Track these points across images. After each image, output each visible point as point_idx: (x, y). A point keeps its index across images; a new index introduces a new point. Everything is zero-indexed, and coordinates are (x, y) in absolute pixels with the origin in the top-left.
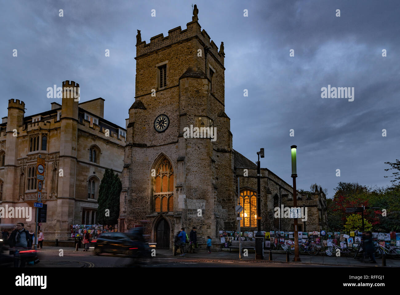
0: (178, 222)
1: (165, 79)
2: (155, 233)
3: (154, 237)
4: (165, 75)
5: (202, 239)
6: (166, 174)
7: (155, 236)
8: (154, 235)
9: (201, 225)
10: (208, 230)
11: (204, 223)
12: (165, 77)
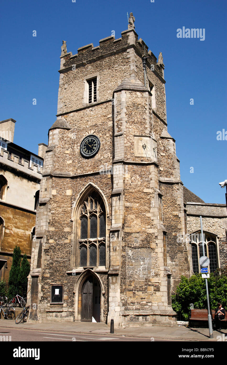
0: (114, 281)
1: (95, 93)
2: (80, 298)
3: (78, 304)
4: (95, 88)
5: (148, 307)
6: (94, 212)
7: (80, 302)
8: (79, 300)
9: (146, 285)
10: (157, 292)
11: (150, 283)
12: (95, 90)
